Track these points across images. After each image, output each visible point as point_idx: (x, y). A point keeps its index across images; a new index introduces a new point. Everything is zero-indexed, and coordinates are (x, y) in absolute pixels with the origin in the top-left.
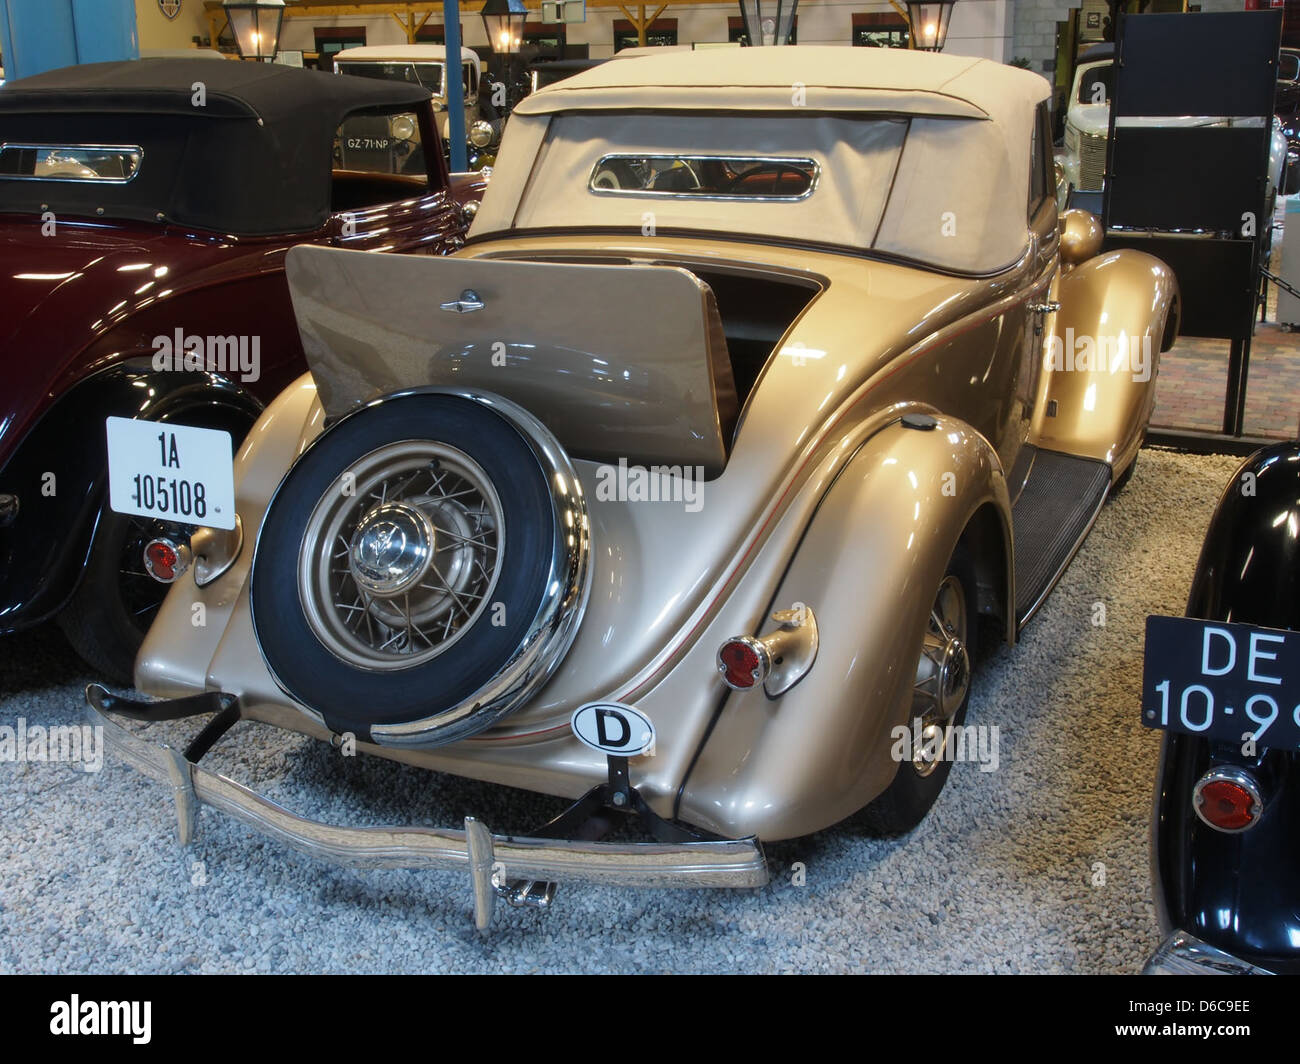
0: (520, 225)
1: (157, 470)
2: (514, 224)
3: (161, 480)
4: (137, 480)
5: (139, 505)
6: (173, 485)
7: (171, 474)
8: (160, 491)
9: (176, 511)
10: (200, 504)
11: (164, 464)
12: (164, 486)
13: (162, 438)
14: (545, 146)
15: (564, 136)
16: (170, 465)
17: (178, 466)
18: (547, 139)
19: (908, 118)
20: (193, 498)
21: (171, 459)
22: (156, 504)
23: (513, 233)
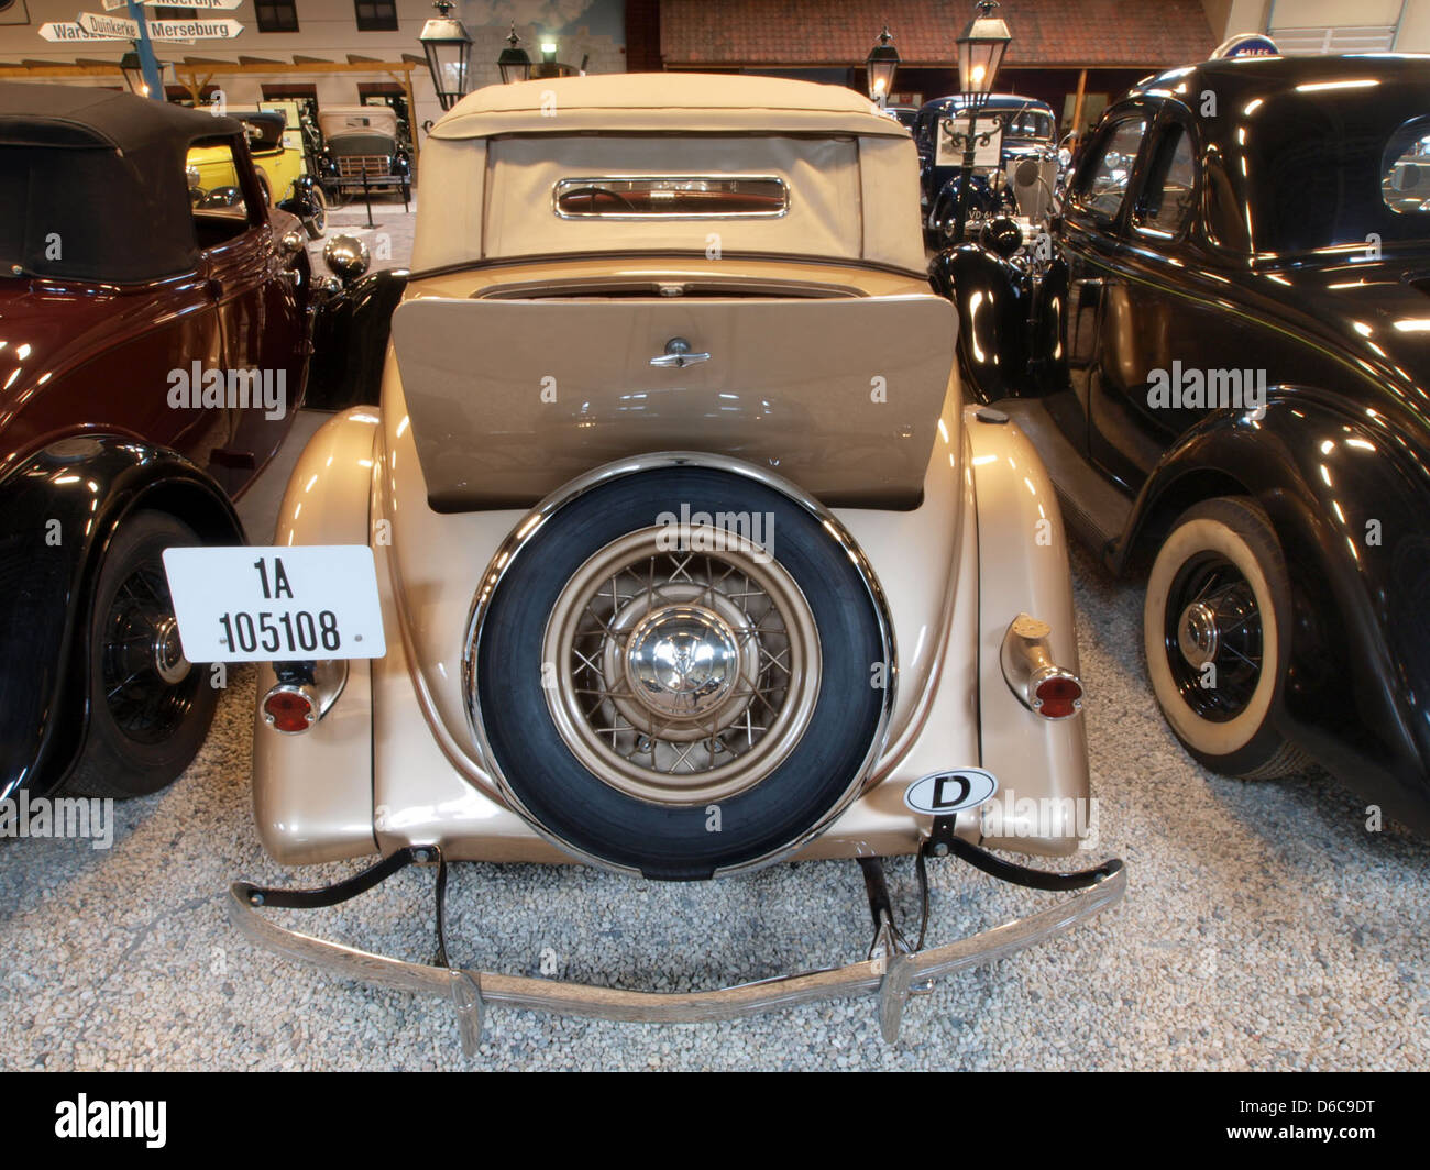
0: (490, 255)
1: (255, 604)
2: (483, 255)
3: (263, 616)
4: (225, 620)
5: (232, 649)
6: (286, 619)
7: (279, 606)
8: (263, 629)
9: (292, 648)
10: (330, 636)
11: (267, 595)
12: (268, 622)
13: (261, 565)
14: (489, 170)
15: (508, 160)
16: (278, 596)
17: (290, 595)
18: (489, 164)
19: (854, 137)
20: (319, 630)
21: (279, 588)
22: (259, 645)
23: (483, 264)
